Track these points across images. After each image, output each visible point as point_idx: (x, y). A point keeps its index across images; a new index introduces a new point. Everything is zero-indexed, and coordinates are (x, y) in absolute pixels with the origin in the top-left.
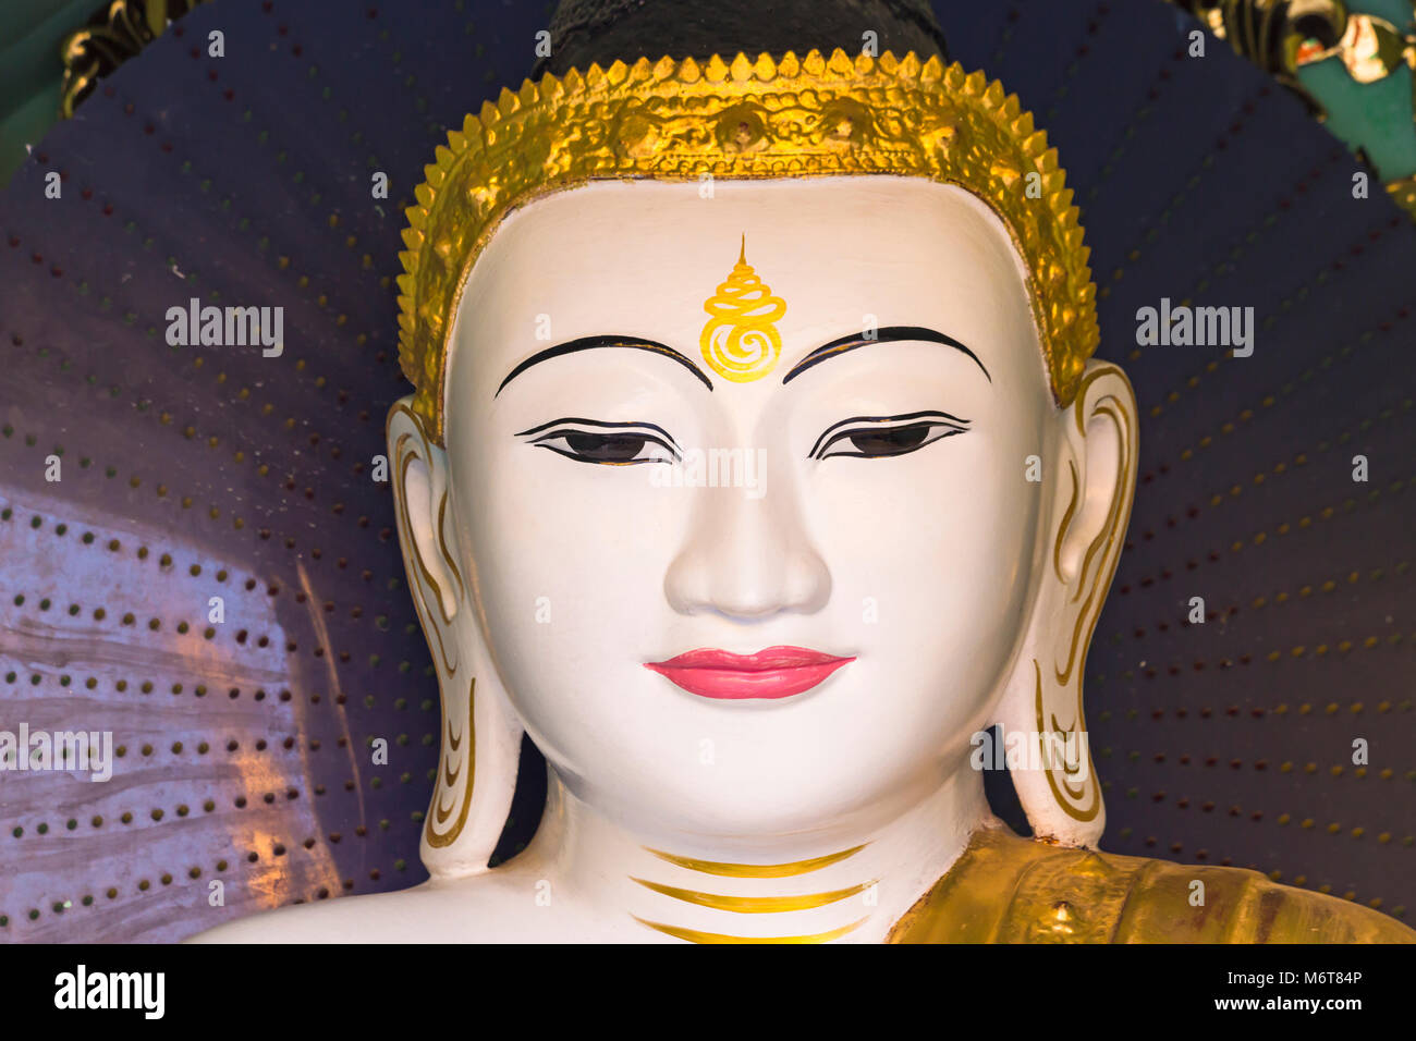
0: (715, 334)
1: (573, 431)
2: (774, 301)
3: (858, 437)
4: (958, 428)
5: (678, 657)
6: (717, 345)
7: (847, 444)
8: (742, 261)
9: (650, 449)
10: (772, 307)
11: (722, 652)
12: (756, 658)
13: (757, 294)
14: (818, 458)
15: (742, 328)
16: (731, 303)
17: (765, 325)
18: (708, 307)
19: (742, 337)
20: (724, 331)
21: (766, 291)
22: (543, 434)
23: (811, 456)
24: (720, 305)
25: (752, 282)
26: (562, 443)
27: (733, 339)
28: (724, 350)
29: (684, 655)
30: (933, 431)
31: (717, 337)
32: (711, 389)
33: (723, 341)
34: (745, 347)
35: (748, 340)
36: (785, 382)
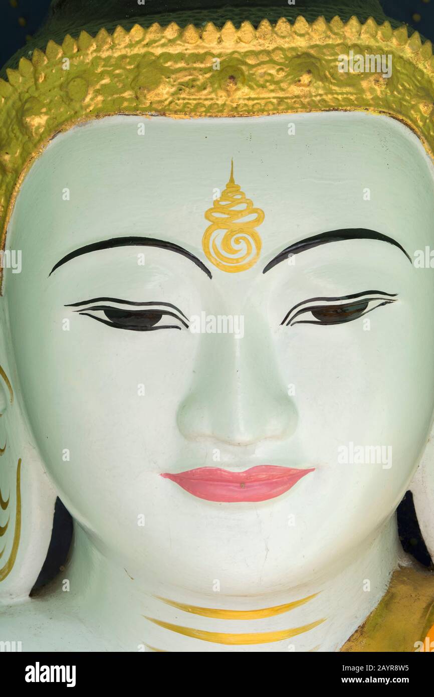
0: (212, 238)
1: (109, 307)
2: (255, 211)
3: (316, 311)
4: (387, 298)
5: (187, 472)
6: (215, 247)
7: (309, 316)
8: (232, 180)
9: (165, 320)
10: (254, 216)
11: (220, 470)
12: (245, 475)
13: (242, 207)
14: (287, 325)
15: (232, 232)
16: (224, 213)
17: (248, 230)
18: (207, 217)
19: (233, 240)
20: (219, 235)
21: (250, 203)
22: (86, 306)
23: (282, 323)
24: (217, 215)
25: (239, 197)
26: (101, 314)
27: (226, 239)
28: (223, 253)
29: (191, 471)
30: (371, 304)
31: (214, 241)
32: (211, 277)
33: (219, 243)
34: (235, 247)
35: (237, 241)
36: (265, 271)
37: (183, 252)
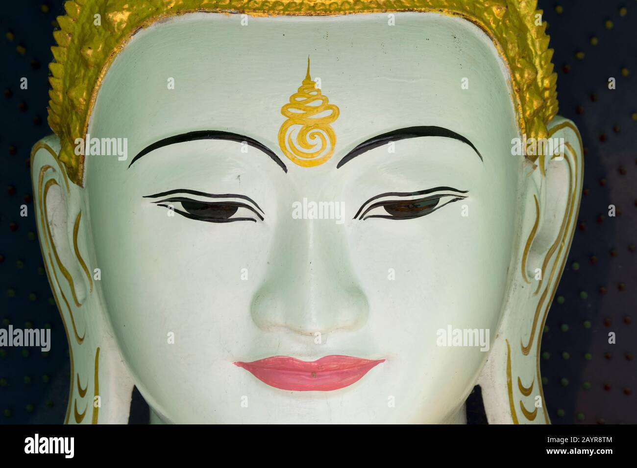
0: (288, 133)
1: (186, 198)
2: (330, 107)
3: (388, 206)
4: (459, 195)
5: (260, 361)
6: (290, 142)
7: (381, 210)
8: (308, 77)
9: (241, 212)
10: (329, 112)
11: (293, 359)
12: (316, 364)
13: (318, 103)
14: (360, 219)
15: (308, 128)
16: (300, 109)
17: (323, 126)
18: (283, 112)
19: (308, 135)
20: (294, 130)
21: (325, 100)
22: (163, 198)
23: (355, 217)
24: (293, 110)
25: (315, 93)
26: (179, 206)
27: (302, 134)
28: (298, 147)
29: (264, 360)
30: (442, 200)
31: (289, 136)
32: (286, 171)
33: (294, 137)
34: (309, 141)
35: (312, 136)
36: (338, 167)
37: (259, 146)
